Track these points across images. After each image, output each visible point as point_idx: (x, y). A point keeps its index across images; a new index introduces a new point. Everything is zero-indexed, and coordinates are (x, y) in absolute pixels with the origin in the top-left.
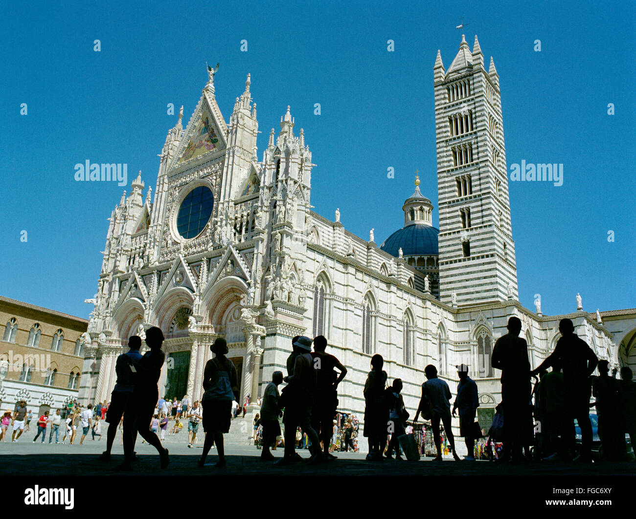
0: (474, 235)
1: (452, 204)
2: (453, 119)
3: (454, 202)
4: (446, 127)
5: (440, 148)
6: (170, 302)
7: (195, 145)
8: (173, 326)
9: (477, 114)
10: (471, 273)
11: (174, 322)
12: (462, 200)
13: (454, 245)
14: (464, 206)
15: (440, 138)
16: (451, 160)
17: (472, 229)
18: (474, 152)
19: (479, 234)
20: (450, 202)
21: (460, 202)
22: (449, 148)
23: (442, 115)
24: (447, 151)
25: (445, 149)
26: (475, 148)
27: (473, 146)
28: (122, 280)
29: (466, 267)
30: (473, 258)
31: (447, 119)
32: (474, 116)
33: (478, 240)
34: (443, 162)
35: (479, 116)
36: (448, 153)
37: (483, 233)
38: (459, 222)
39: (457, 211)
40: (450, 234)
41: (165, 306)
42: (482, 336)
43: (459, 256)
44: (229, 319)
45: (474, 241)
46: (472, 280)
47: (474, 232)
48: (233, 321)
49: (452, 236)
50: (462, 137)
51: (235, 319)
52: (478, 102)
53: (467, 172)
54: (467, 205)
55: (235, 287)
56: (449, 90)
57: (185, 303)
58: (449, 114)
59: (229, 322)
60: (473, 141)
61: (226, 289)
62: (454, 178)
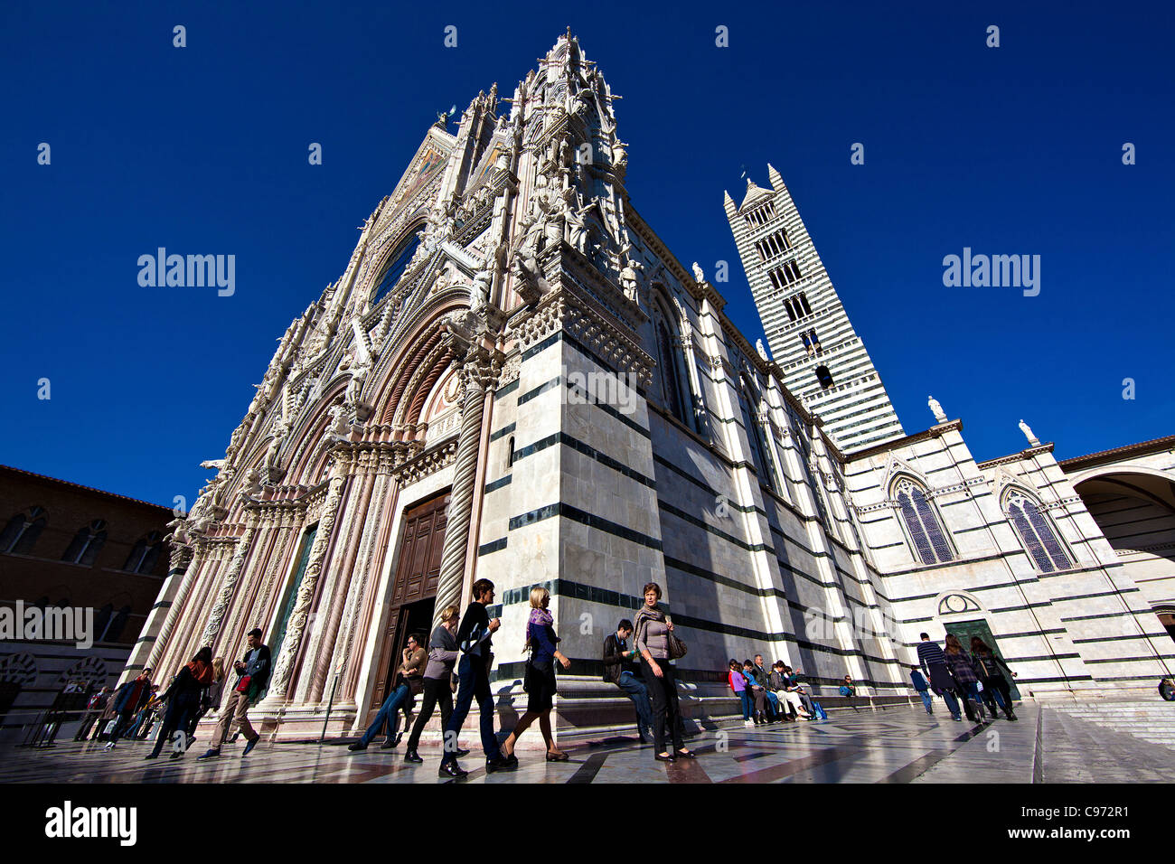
0: (833, 359)
1: (786, 331)
2: (761, 244)
3: (787, 327)
4: (753, 254)
5: (751, 276)
9: (794, 229)
10: (844, 407)
12: (799, 322)
13: (803, 378)
14: (806, 329)
15: (749, 266)
16: (770, 285)
17: (826, 353)
18: (800, 268)
19: (840, 356)
20: (781, 330)
21: (797, 326)
22: (765, 273)
23: (746, 244)
24: (762, 277)
25: (760, 275)
26: (801, 264)
27: (798, 263)
29: (832, 401)
30: (841, 388)
31: (753, 246)
32: (789, 233)
33: (841, 363)
34: (760, 289)
35: (797, 231)
36: (764, 279)
37: (847, 353)
38: (802, 350)
39: (796, 337)
40: (793, 366)
42: (905, 492)
43: (817, 389)
45: (836, 366)
46: (847, 417)
47: (831, 355)
49: (798, 367)
50: (780, 256)
51: (451, 398)
52: (790, 218)
53: (797, 291)
54: (810, 327)
56: (747, 219)
58: (755, 240)
60: (796, 258)
62: (780, 302)
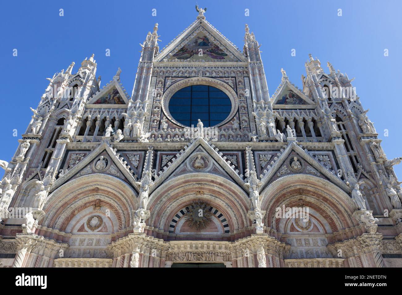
6: (180, 190)
7: (192, 51)
8: (174, 224)
11: (177, 219)
28: (71, 148)
41: (172, 193)
44: (289, 227)
48: (298, 231)
51: (302, 228)
55: (309, 188)
57: (206, 196)
59: (291, 231)
61: (293, 188)
